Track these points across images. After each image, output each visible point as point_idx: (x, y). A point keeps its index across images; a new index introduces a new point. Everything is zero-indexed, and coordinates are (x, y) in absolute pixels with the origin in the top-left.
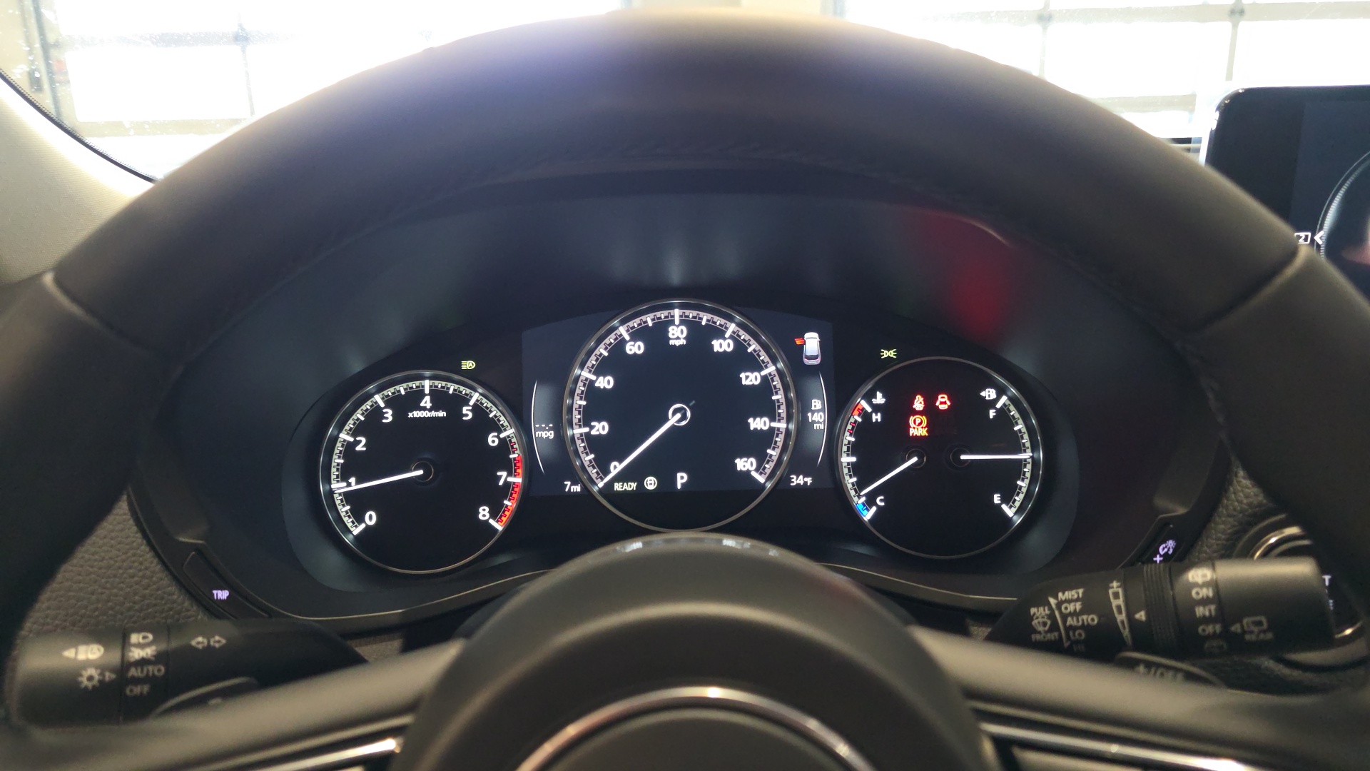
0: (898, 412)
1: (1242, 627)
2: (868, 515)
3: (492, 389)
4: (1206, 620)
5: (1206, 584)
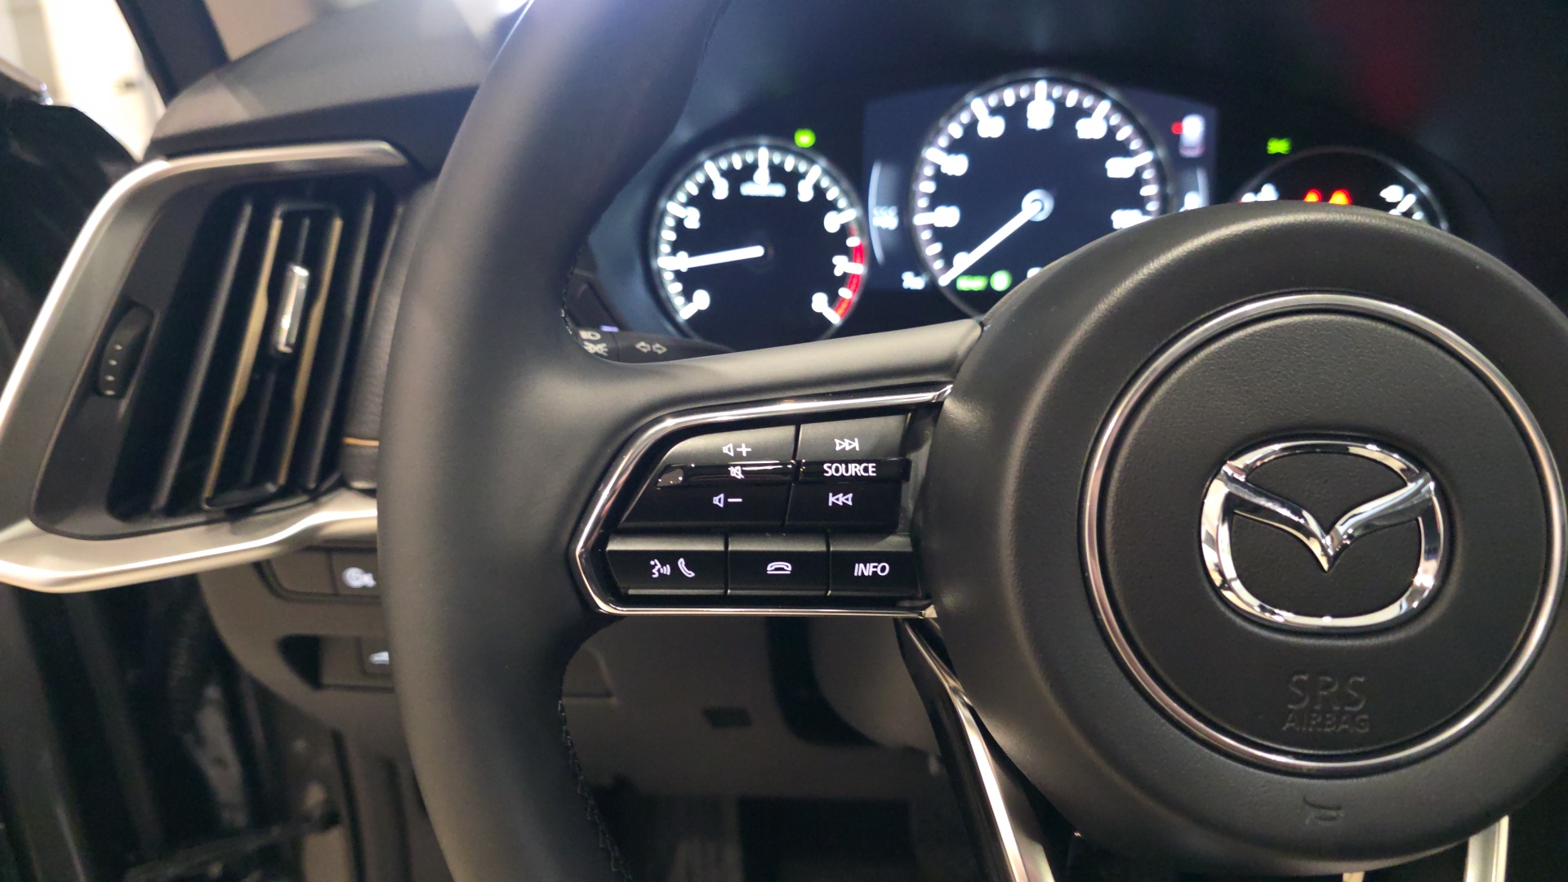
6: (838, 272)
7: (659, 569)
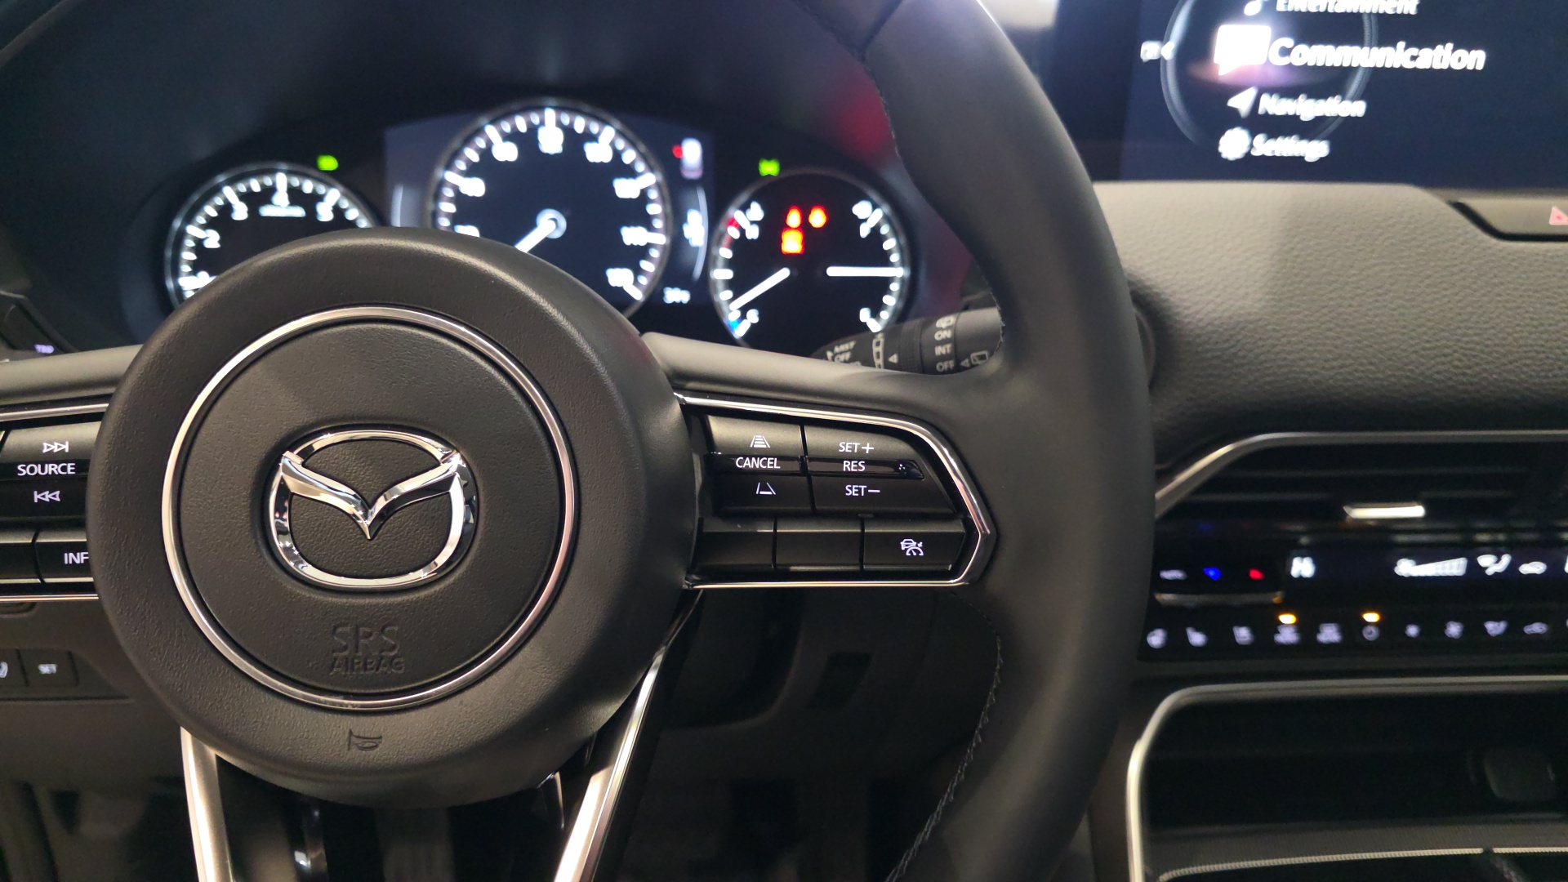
0: (773, 227)
1: (970, 362)
2: (741, 330)
4: (943, 358)
5: (948, 328)
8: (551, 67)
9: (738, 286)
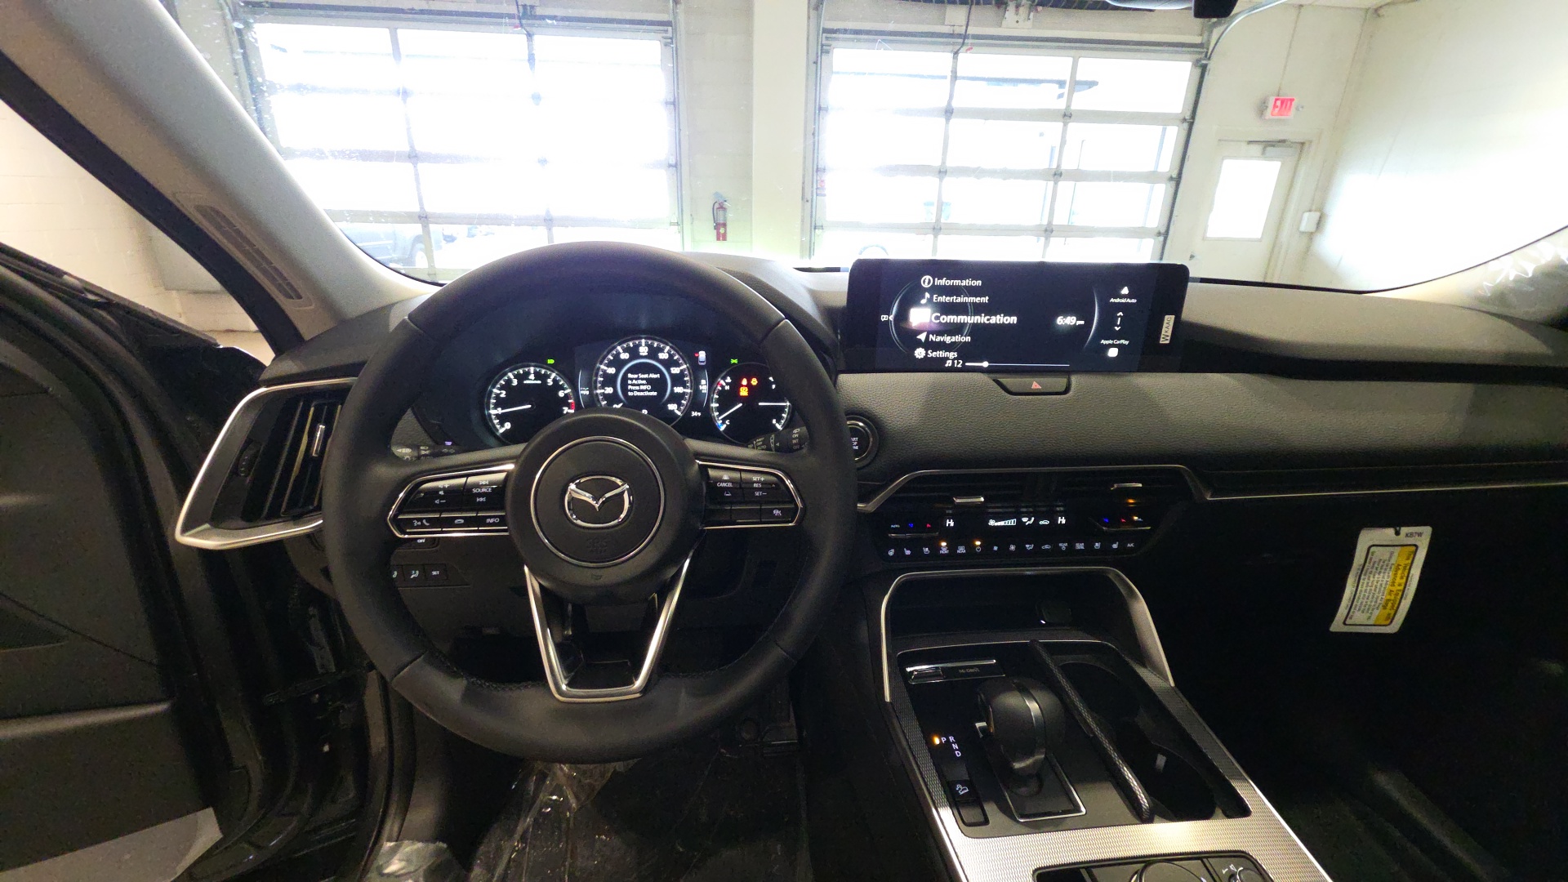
0: (736, 385)
2: (722, 428)
3: (561, 373)
4: (796, 444)
5: (797, 433)
6: (565, 412)
7: (416, 523)
8: (644, 322)
9: (721, 410)
